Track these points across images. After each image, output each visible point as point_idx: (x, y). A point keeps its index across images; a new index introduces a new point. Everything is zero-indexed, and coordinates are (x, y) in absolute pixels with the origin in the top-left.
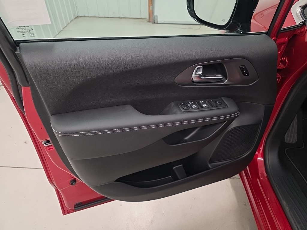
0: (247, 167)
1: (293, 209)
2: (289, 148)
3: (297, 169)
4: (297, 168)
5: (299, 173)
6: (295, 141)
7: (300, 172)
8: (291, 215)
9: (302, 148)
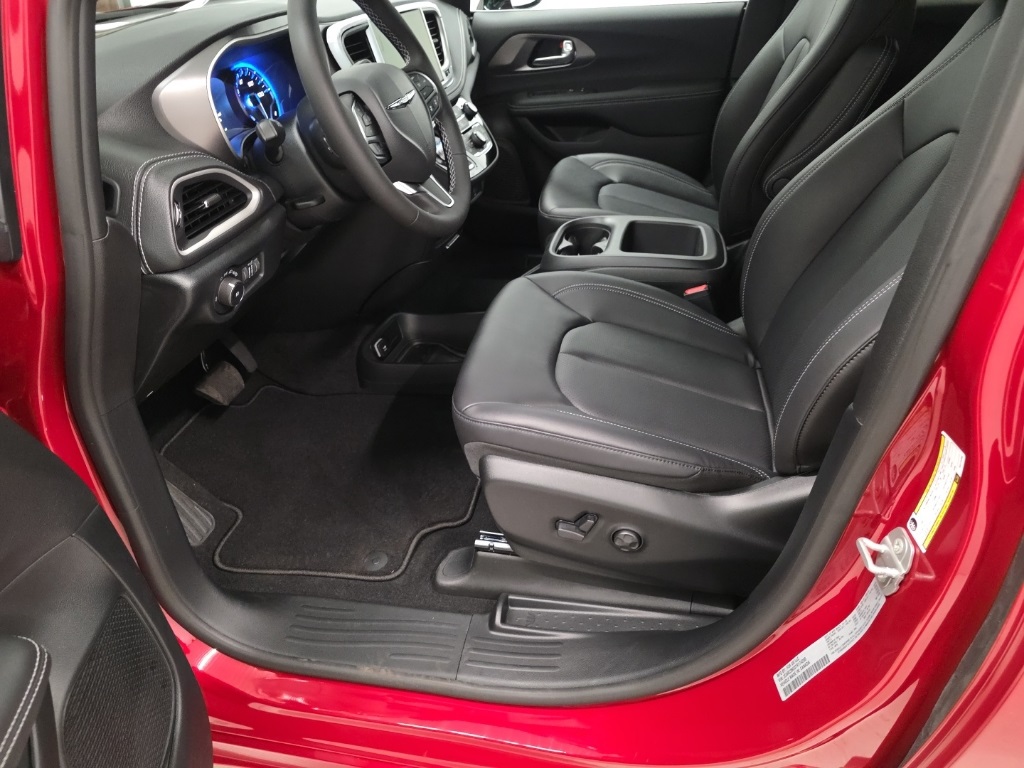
0: (212, 720)
1: (393, 658)
2: (219, 550)
3: (290, 572)
4: (289, 570)
5: (303, 575)
6: (212, 521)
7: (305, 572)
8: (406, 674)
9: (241, 517)
